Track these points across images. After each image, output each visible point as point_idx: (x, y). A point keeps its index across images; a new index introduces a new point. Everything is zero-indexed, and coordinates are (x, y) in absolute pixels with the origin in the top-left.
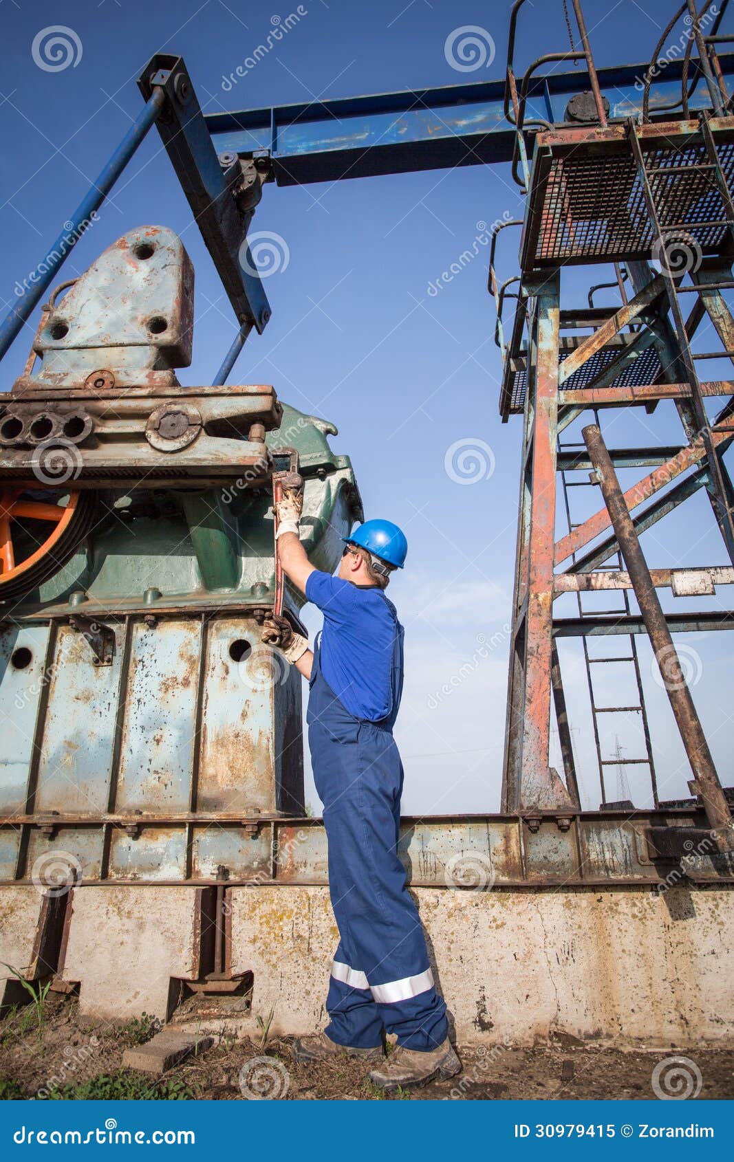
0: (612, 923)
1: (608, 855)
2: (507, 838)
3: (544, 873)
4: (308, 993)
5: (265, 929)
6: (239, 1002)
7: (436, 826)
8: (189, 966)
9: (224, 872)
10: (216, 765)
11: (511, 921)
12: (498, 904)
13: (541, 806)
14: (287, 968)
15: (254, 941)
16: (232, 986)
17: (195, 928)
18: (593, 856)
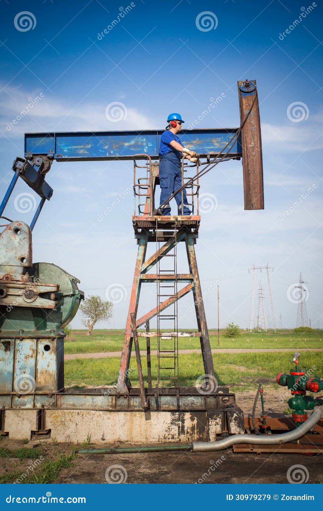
0: (134, 418)
1: (135, 404)
2: (112, 399)
3: (120, 407)
4: (64, 433)
5: (54, 419)
6: (48, 436)
7: (96, 396)
8: (36, 428)
9: (43, 406)
10: (41, 379)
11: (112, 418)
12: (109, 414)
13: (121, 393)
14: (59, 428)
15: (51, 422)
16: (46, 432)
17: (37, 420)
18: (132, 404)
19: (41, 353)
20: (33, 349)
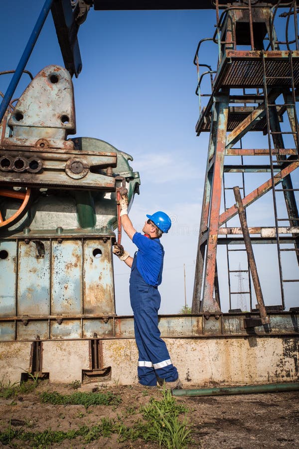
0: (231, 348)
1: (231, 327)
2: (198, 322)
3: (210, 333)
4: (130, 372)
5: (115, 353)
6: (106, 377)
7: (174, 318)
8: (89, 366)
9: (96, 335)
10: (90, 297)
11: (198, 348)
12: (194, 343)
13: (210, 311)
14: (122, 365)
15: (111, 357)
16: (102, 372)
17: (90, 354)
18: (226, 328)
19: (89, 261)
20: (77, 255)
